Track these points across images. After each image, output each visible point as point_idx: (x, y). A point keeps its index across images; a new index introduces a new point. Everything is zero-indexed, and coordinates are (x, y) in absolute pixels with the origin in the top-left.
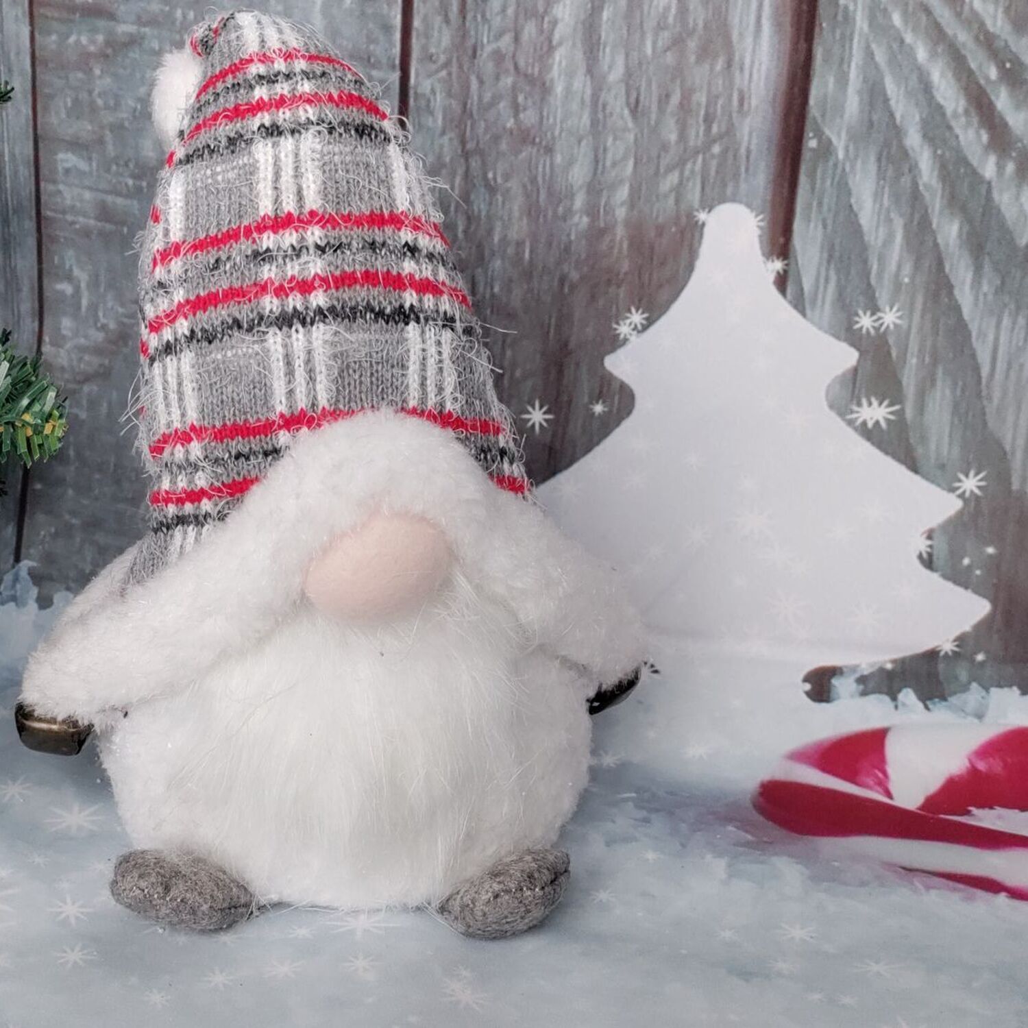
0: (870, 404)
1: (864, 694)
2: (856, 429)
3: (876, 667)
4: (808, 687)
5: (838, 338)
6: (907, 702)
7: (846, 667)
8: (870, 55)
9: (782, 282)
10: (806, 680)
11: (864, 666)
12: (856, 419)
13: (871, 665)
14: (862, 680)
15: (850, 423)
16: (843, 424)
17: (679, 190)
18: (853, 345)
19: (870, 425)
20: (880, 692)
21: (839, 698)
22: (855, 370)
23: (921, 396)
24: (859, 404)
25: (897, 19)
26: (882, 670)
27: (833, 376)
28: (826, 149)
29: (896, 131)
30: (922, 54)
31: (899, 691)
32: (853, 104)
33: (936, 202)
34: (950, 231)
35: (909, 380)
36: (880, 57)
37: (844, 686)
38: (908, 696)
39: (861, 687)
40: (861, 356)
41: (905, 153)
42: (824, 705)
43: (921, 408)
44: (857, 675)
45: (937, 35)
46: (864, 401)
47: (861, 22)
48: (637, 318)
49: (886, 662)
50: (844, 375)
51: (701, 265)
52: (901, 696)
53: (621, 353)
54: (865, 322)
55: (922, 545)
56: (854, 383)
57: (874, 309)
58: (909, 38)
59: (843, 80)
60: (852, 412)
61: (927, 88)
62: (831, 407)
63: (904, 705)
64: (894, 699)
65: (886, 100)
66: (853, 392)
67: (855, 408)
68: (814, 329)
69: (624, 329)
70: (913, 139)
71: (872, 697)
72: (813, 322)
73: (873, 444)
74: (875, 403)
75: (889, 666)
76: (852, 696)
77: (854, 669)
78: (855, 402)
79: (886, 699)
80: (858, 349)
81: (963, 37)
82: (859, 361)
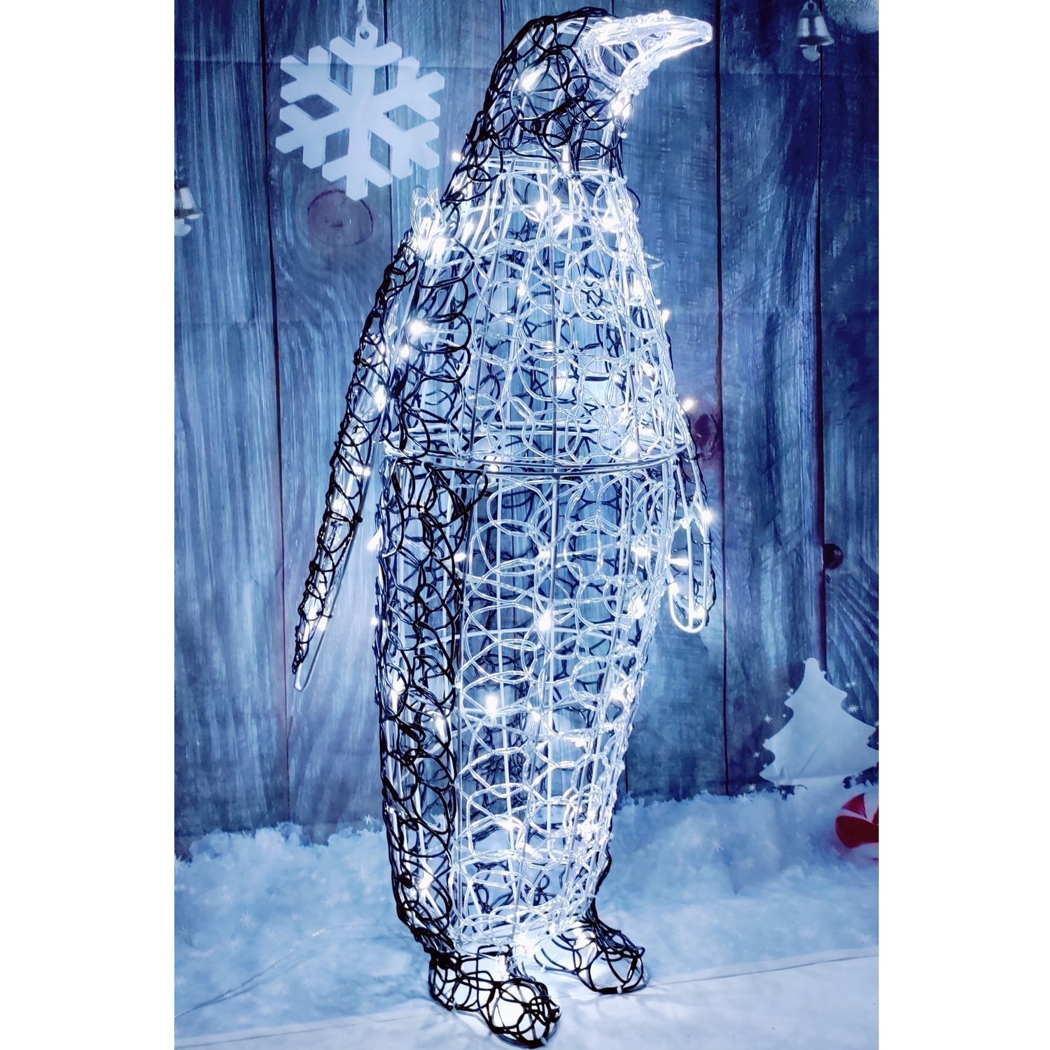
0: (852, 707)
1: (857, 784)
2: (849, 713)
3: (859, 775)
5: (842, 690)
7: (851, 777)
8: (839, 619)
9: (826, 677)
10: (843, 783)
12: (849, 711)
16: (846, 713)
17: (798, 656)
19: (853, 712)
20: (861, 783)
21: (852, 786)
22: (847, 698)
23: (864, 703)
24: (850, 707)
25: (845, 610)
26: (861, 775)
27: (842, 700)
28: (832, 642)
29: (848, 637)
30: (852, 617)
32: (837, 630)
34: (865, 660)
35: (861, 699)
36: (842, 619)
37: (853, 782)
38: (868, 782)
39: (856, 782)
40: (848, 694)
41: (851, 642)
42: (850, 788)
43: (864, 706)
44: (855, 778)
45: (855, 613)
47: (836, 610)
48: (791, 691)
49: (861, 773)
50: (845, 700)
51: (805, 675)
53: (788, 700)
54: (848, 685)
55: (868, 741)
56: (848, 702)
57: (849, 682)
58: (848, 613)
59: (834, 625)
60: (848, 709)
61: (853, 625)
62: (843, 708)
63: (868, 785)
64: (865, 784)
65: (845, 629)
66: (848, 704)
69: (789, 694)
70: (853, 638)
71: (859, 784)
73: (854, 717)
76: (855, 785)
78: (848, 707)
80: (847, 692)
82: (848, 696)
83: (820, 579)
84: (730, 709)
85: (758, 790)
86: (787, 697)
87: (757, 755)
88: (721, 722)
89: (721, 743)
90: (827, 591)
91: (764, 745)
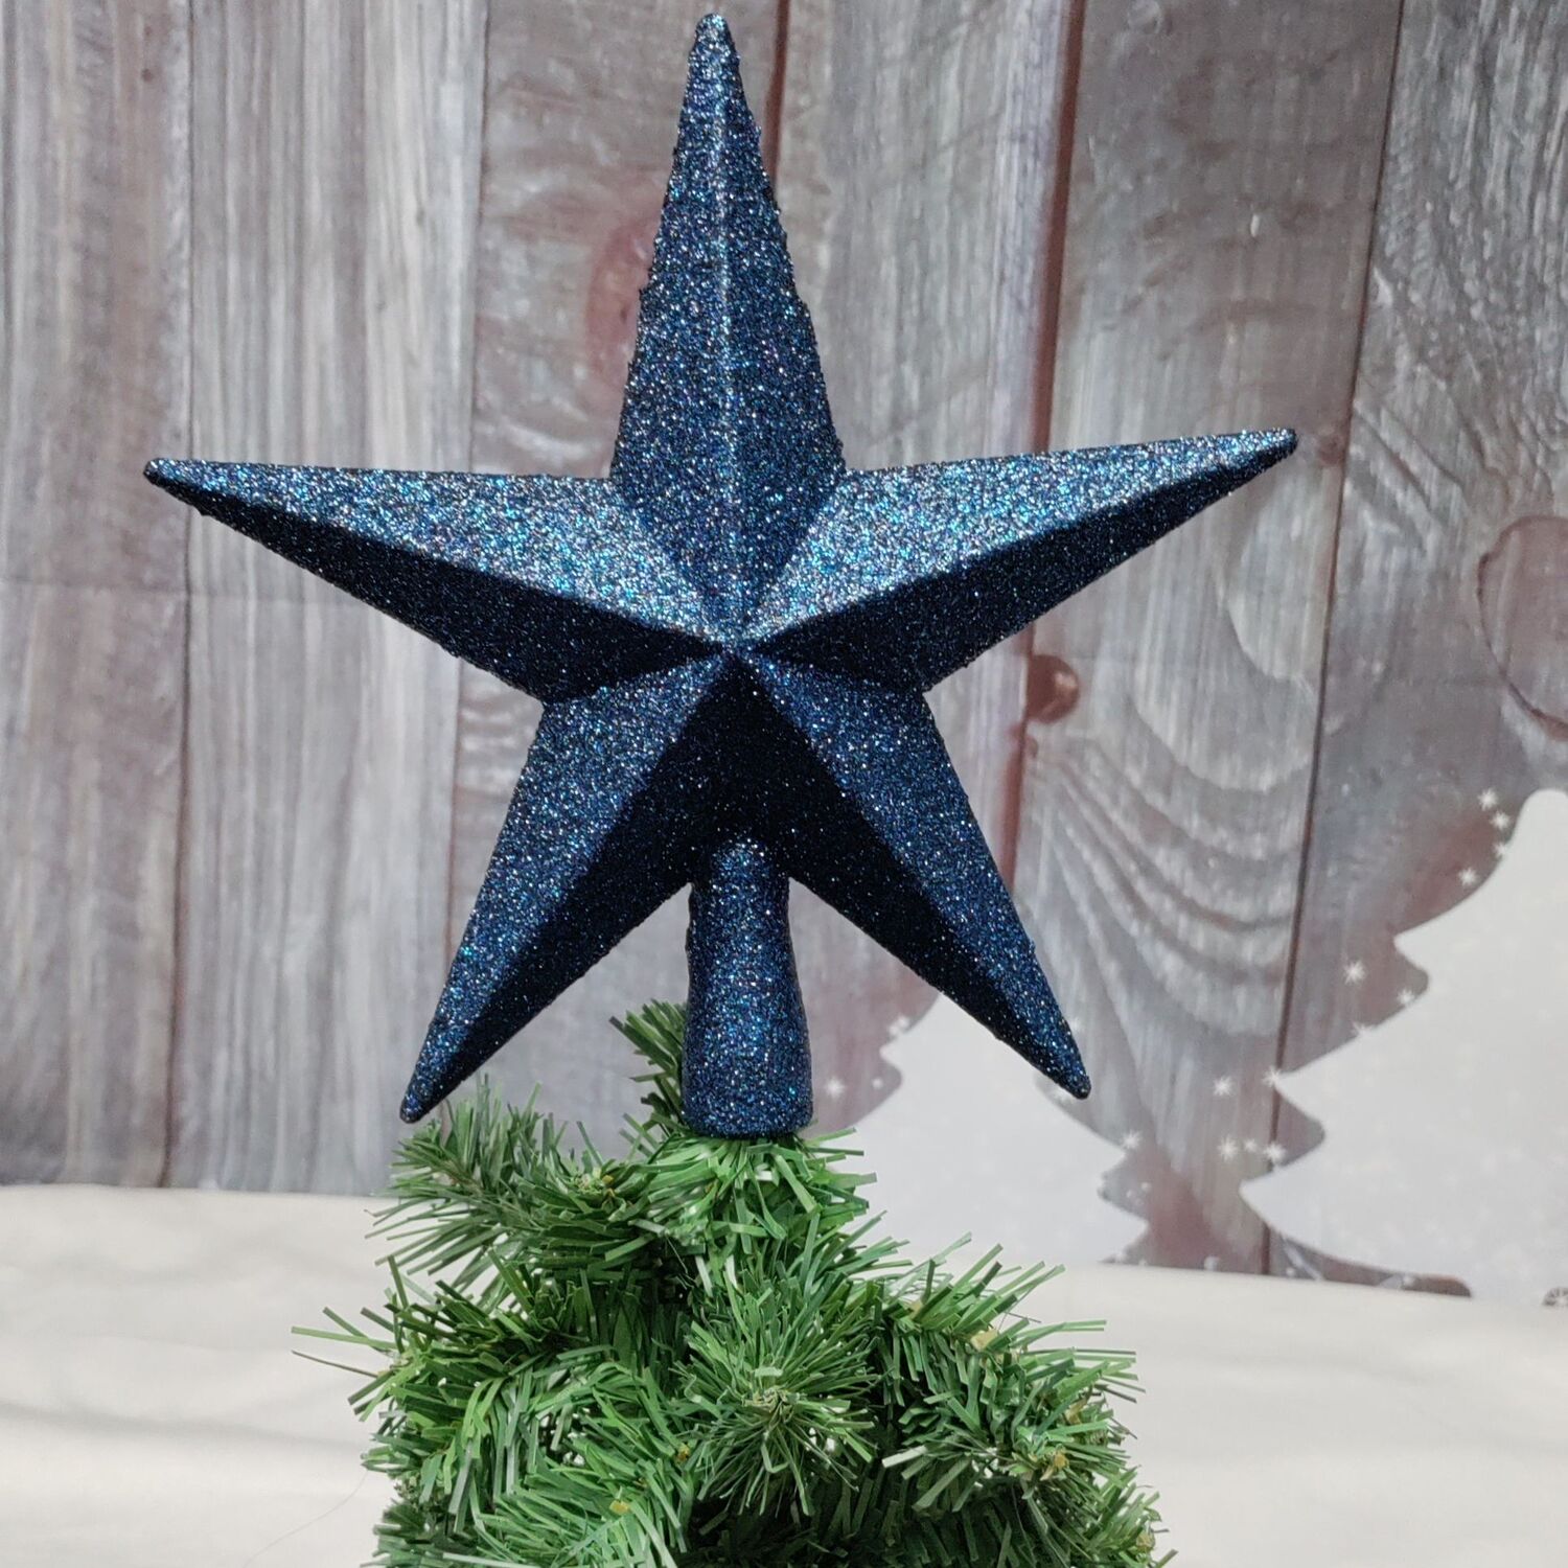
8: (1053, 855)
25: (1070, 832)
29: (1071, 904)
30: (1086, 855)
32: (1043, 885)
33: (1101, 950)
34: (1111, 969)
36: (1060, 855)
41: (1078, 918)
45: (1096, 843)
47: (1047, 832)
58: (1078, 845)
61: (1090, 876)
65: (1064, 883)
70: (1084, 909)
81: (1113, 845)
83: (1011, 747)
90: (1027, 780)
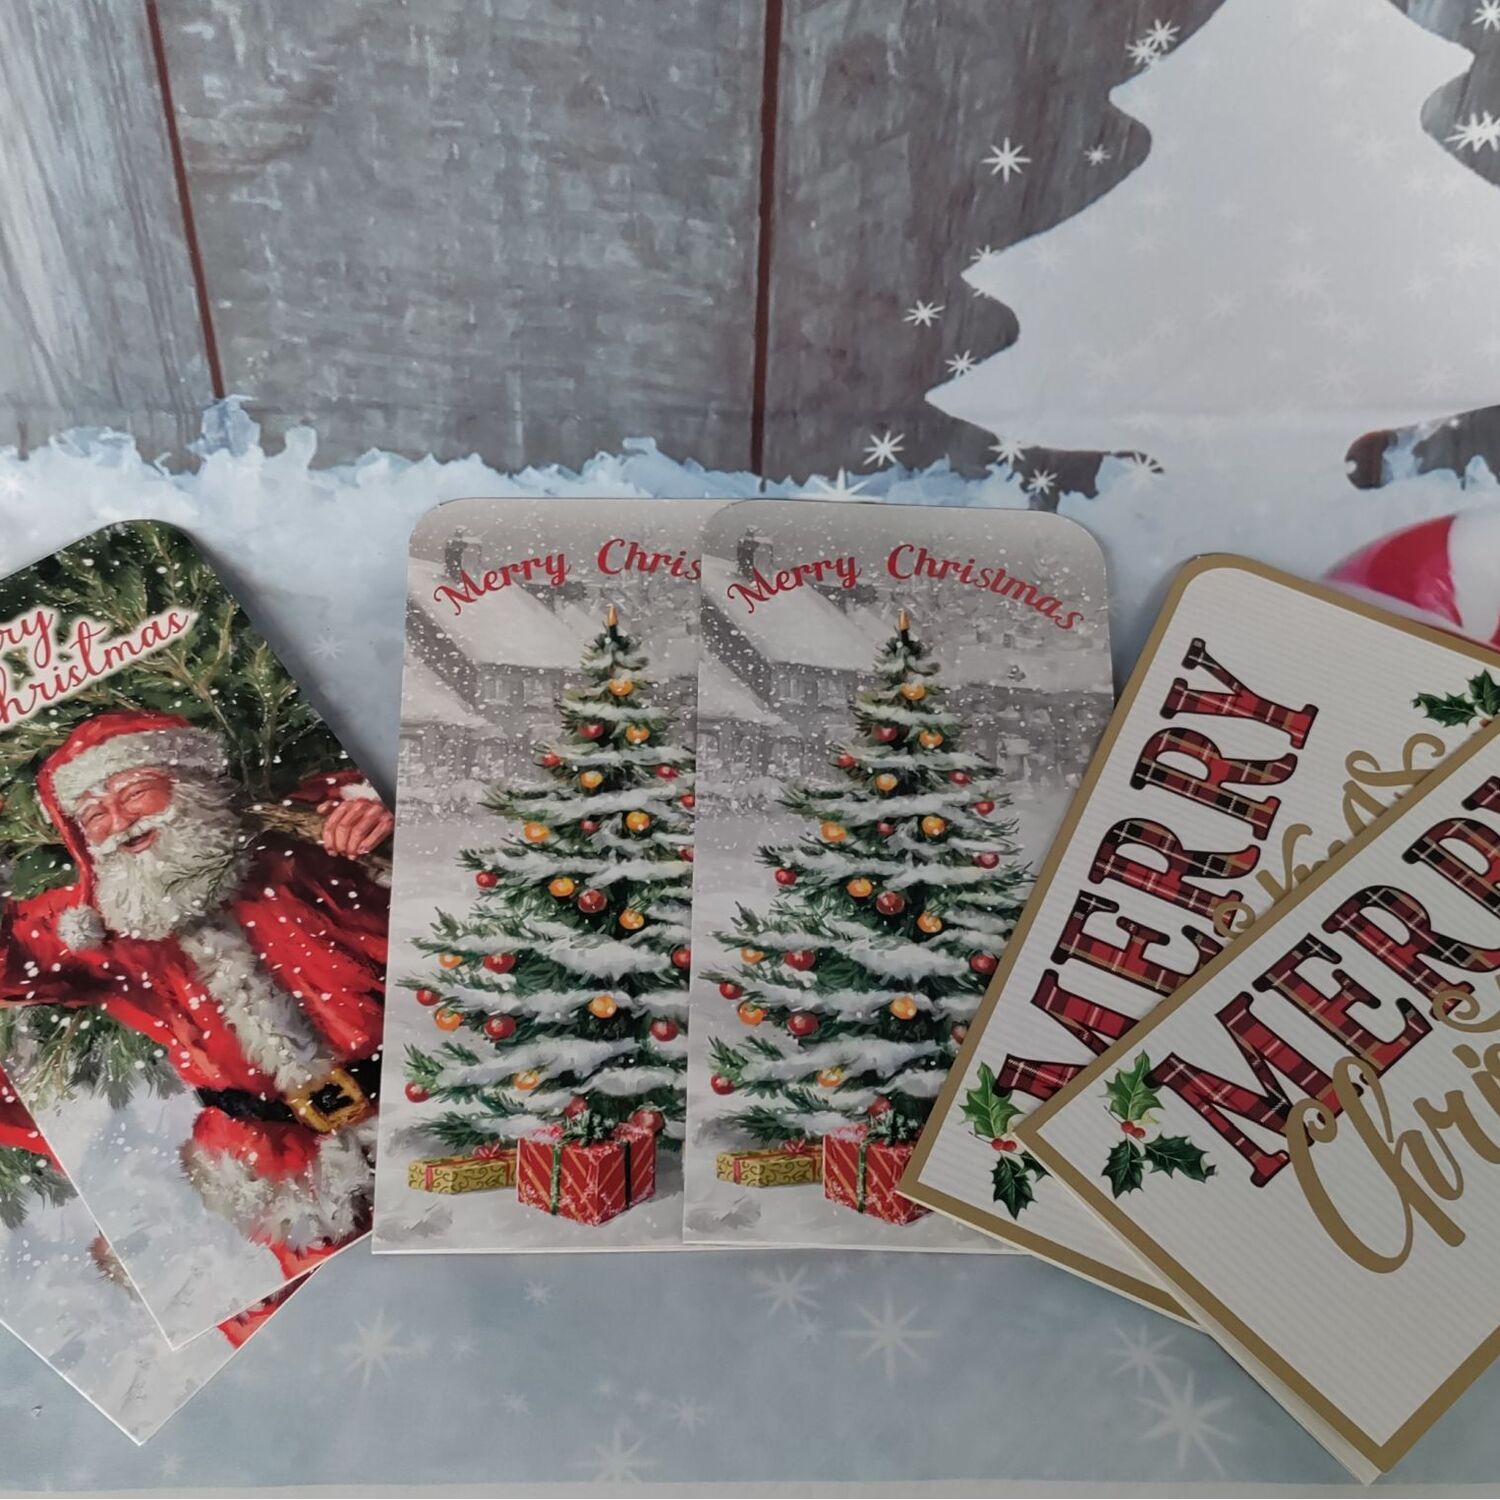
0: (1480, 121)
1: (1423, 470)
2: (1456, 155)
3: (1439, 426)
4: (1352, 467)
5: (1448, 37)
6: (1478, 476)
7: (1400, 430)
10: (1350, 458)
11: (1423, 426)
12: (1459, 141)
13: (1433, 424)
14: (1421, 450)
15: (1450, 147)
16: (1439, 149)
18: (1468, 44)
19: (1477, 147)
20: (1443, 466)
21: (1392, 479)
22: (1466, 79)
24: (1466, 122)
26: (1446, 429)
27: (1435, 88)
31: (1468, 461)
37: (1399, 460)
38: (1478, 468)
39: (1420, 460)
40: (1476, 59)
42: (1373, 492)
44: (1414, 443)
46: (1473, 118)
48: (1162, 34)
49: (1450, 419)
50: (1450, 85)
52: (1469, 469)
53: (1135, 82)
54: (1490, 13)
56: (1463, 95)
60: (1455, 132)
62: (1426, 128)
63: (1473, 481)
64: (1461, 473)
66: (1461, 104)
67: (1460, 127)
68: (1417, 28)
69: (1141, 51)
71: (1434, 474)
72: (1416, 20)
73: (1478, 172)
74: (1488, 118)
75: (1454, 423)
76: (1409, 476)
77: (1410, 432)
78: (1461, 118)
79: (1451, 474)
80: (1473, 50)
82: (1473, 66)
84: (802, 97)
85: (913, 460)
86: (1128, 69)
87: (924, 313)
88: (747, 156)
89: (738, 249)
91: (969, 276)
